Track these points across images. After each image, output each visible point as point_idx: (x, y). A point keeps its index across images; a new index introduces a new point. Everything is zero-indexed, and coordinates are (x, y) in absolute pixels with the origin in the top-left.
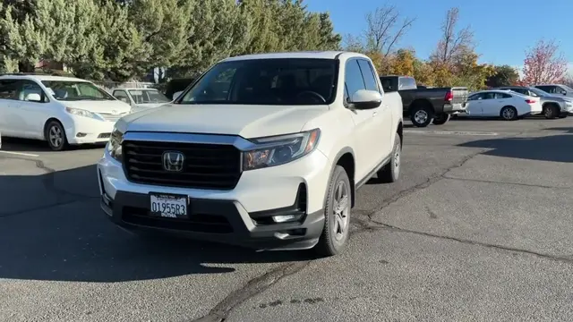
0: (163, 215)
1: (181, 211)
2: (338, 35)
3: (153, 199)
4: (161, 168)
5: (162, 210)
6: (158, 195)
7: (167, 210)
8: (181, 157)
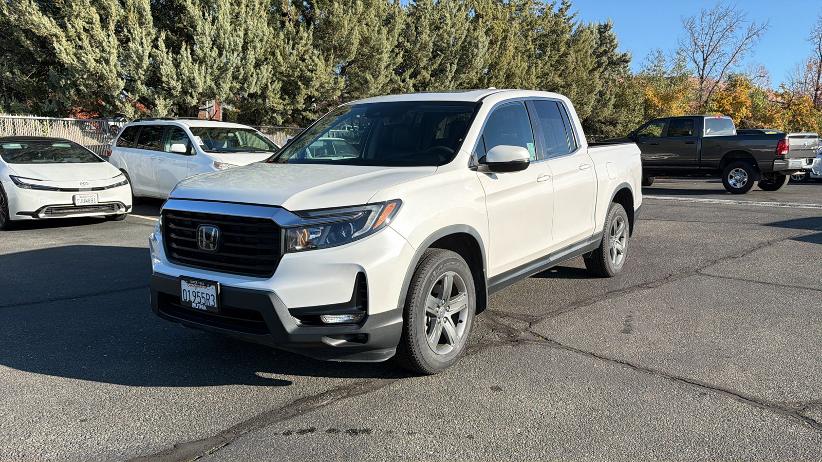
0: (194, 305)
1: (211, 303)
2: (625, 55)
3: (184, 285)
4: (195, 245)
5: (192, 299)
6: (188, 279)
7: (198, 300)
8: (216, 231)
